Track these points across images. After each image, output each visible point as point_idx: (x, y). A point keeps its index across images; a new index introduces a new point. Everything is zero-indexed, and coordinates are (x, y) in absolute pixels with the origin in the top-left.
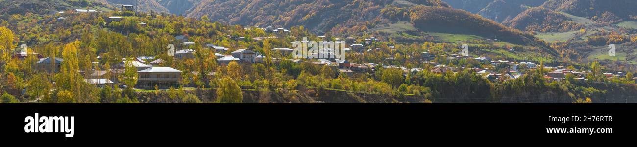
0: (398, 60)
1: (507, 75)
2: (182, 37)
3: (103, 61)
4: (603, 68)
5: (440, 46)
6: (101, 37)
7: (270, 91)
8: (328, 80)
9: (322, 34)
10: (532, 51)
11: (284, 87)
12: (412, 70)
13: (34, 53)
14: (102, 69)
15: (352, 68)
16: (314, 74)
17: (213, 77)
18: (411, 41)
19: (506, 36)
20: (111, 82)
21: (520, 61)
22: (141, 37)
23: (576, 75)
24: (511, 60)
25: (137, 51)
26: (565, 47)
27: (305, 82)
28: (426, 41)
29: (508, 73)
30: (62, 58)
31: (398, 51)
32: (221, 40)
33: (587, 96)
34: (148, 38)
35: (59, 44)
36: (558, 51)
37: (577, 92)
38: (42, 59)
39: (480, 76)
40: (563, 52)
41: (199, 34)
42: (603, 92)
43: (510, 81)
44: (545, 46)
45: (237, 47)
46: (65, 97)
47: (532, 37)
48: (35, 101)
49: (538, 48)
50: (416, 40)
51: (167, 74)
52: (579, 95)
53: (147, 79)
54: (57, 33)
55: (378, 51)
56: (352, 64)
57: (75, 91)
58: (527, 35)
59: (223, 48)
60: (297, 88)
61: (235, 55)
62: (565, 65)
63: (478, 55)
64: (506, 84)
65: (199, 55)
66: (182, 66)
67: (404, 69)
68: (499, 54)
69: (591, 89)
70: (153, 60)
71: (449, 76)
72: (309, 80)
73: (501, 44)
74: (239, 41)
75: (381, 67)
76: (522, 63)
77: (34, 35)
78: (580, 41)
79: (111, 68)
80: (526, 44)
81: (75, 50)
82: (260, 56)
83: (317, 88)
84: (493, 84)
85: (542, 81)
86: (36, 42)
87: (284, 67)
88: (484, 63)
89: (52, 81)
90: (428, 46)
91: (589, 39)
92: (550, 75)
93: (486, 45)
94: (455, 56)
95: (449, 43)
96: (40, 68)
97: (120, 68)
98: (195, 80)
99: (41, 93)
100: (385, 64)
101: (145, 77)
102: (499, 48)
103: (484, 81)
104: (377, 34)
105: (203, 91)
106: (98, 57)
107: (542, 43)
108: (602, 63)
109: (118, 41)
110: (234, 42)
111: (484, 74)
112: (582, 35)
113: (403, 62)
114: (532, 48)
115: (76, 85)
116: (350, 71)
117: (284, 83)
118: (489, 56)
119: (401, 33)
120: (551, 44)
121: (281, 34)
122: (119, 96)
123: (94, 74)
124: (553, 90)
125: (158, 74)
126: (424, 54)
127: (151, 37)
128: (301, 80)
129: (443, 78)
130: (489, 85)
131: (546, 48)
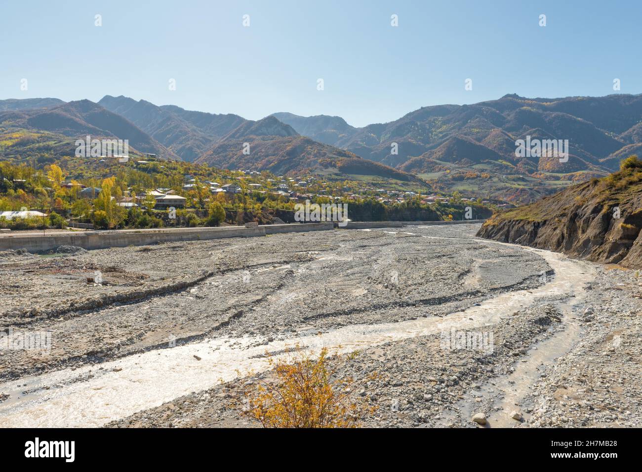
0: (328, 191)
1: (396, 200)
2: (189, 176)
3: (131, 191)
4: (461, 195)
5: (355, 183)
6: (131, 174)
7: (243, 211)
8: (282, 204)
9: (281, 175)
10: (414, 185)
11: (253, 208)
12: (336, 198)
13: (78, 184)
14: (131, 196)
15: (298, 197)
16: (273, 200)
17: (207, 202)
18: (337, 180)
19: (398, 176)
20: (136, 205)
21: (406, 192)
22: (160, 176)
23: (442, 200)
24: (400, 191)
25: (157, 185)
26: (436, 182)
27: (267, 205)
28: (346, 180)
29: (397, 199)
30: (101, 188)
31: (328, 186)
32: (215, 179)
33: (450, 214)
34: (165, 176)
35: (100, 179)
36: (431, 185)
37: (443, 211)
38: (85, 189)
39: (378, 202)
40: (435, 186)
41: (201, 175)
42: (461, 211)
43: (397, 204)
44: (422, 181)
45: (226, 183)
46: (100, 215)
47: (414, 177)
48: (78, 218)
49: (418, 183)
50: (340, 179)
51: (175, 200)
52: (444, 213)
53: (162, 203)
54: (99, 171)
55: (316, 186)
56: (298, 194)
57: (107, 212)
58: (411, 175)
59: (216, 184)
60: (262, 209)
61: (224, 188)
62: (436, 194)
63: (379, 188)
64: (395, 206)
65: (198, 188)
66: (187, 195)
67: (331, 197)
68: (392, 187)
69: (452, 210)
70: (168, 191)
71: (358, 201)
72: (270, 204)
73: (394, 181)
74: (227, 180)
75: (316, 196)
76: (406, 193)
77: (81, 172)
78: (446, 178)
79: (136, 196)
80: (409, 181)
81: (112, 183)
82: (240, 189)
83: (275, 209)
84: (386, 206)
85: (418, 205)
86: (82, 177)
87: (255, 196)
88: (382, 193)
89: (92, 204)
90: (348, 183)
91: (453, 176)
92: (424, 200)
93: (384, 182)
94: (364, 189)
95: (361, 181)
96: (83, 195)
97: (143, 195)
98: (195, 204)
99: (83, 212)
100: (320, 194)
101: (161, 202)
102: (393, 184)
103: (381, 205)
104: (315, 175)
105: (200, 211)
106: (129, 188)
107: (420, 180)
108: (461, 192)
109: (143, 178)
110: (224, 180)
111: (381, 200)
112: (447, 174)
113: (330, 193)
114: (414, 183)
115: (108, 206)
116: (296, 198)
117: (253, 206)
118: (386, 189)
119: (331, 175)
120: (427, 181)
121: (254, 176)
122: (142, 214)
123: (124, 200)
124: (426, 210)
125: (170, 200)
126: (345, 188)
127: (167, 176)
128: (265, 204)
129: (354, 202)
130: (384, 207)
131: (423, 183)
